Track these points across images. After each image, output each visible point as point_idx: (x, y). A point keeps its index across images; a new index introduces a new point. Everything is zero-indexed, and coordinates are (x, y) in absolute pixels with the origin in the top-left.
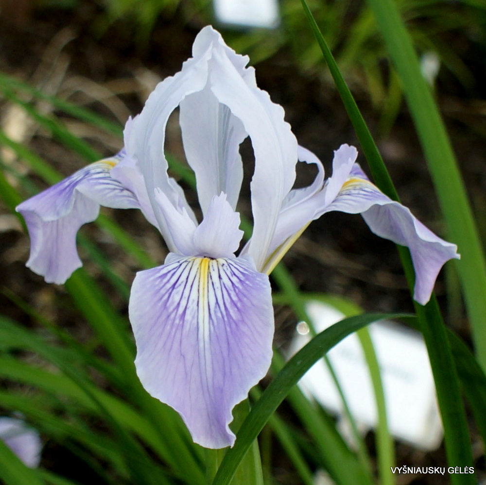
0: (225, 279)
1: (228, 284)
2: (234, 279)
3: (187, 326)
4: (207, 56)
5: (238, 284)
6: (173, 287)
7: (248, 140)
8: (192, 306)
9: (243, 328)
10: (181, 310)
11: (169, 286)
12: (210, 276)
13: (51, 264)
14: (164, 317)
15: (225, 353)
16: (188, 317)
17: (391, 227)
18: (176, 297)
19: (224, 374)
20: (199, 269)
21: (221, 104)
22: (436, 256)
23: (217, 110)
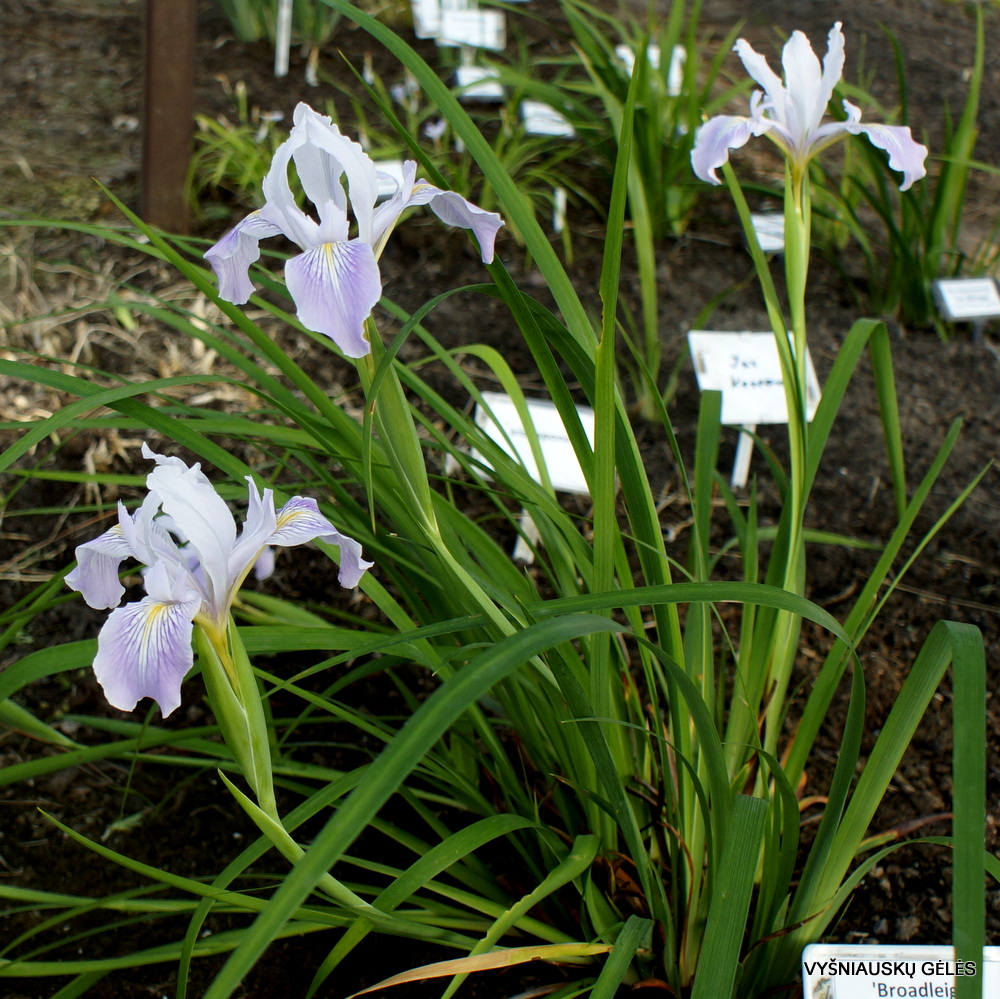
0: (342, 251)
1: (345, 253)
2: (348, 250)
3: (325, 284)
4: (304, 122)
5: (351, 252)
6: (311, 263)
7: (344, 173)
8: (325, 271)
9: (360, 276)
10: (319, 276)
11: (308, 263)
12: (333, 251)
13: (235, 293)
14: (309, 283)
15: (352, 294)
16: (324, 278)
17: (457, 217)
18: (314, 268)
19: (354, 307)
20: (325, 249)
21: (320, 149)
22: (489, 226)
23: (319, 155)
